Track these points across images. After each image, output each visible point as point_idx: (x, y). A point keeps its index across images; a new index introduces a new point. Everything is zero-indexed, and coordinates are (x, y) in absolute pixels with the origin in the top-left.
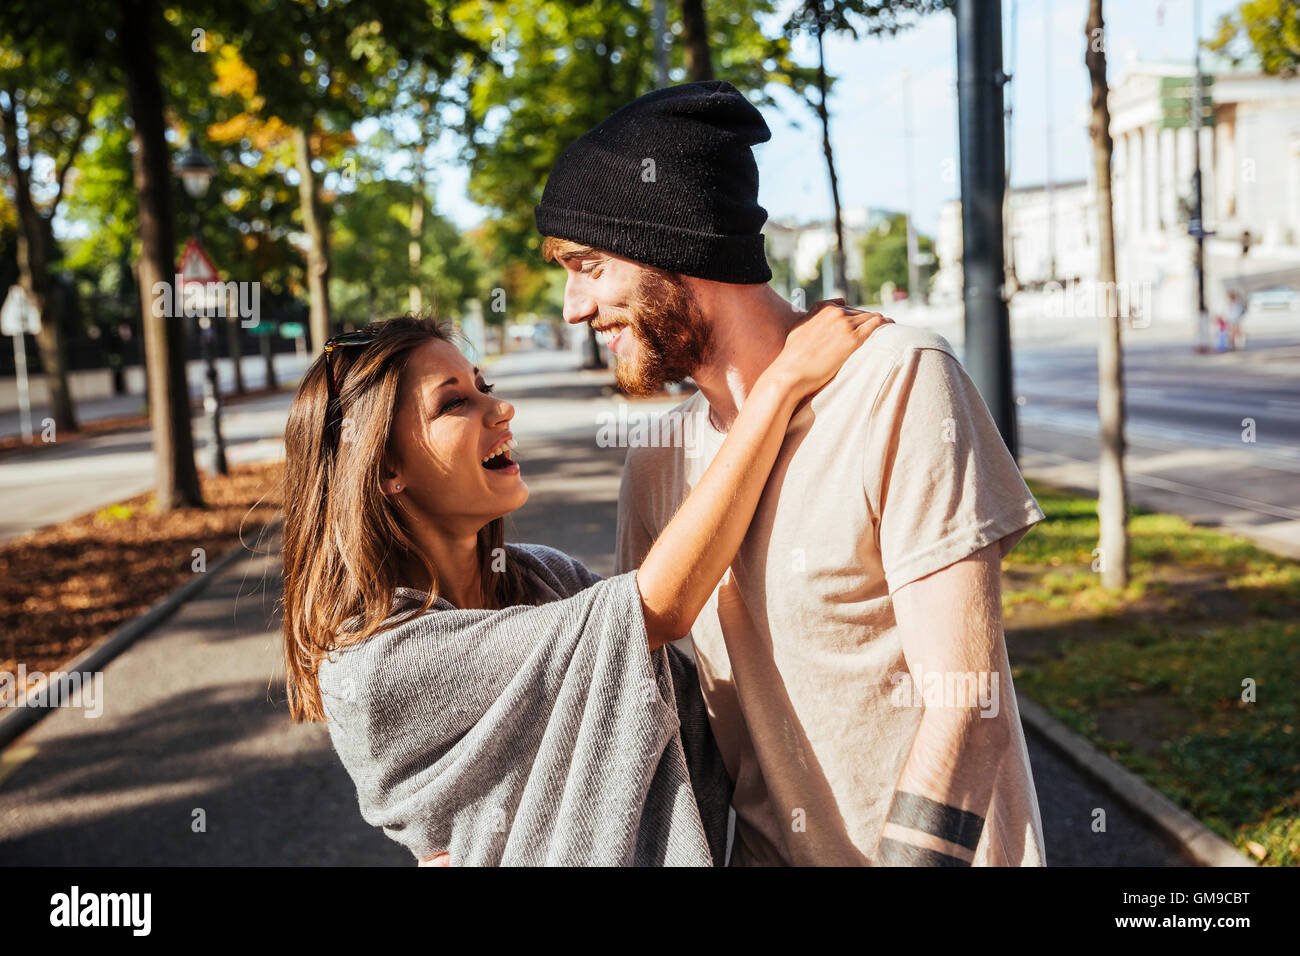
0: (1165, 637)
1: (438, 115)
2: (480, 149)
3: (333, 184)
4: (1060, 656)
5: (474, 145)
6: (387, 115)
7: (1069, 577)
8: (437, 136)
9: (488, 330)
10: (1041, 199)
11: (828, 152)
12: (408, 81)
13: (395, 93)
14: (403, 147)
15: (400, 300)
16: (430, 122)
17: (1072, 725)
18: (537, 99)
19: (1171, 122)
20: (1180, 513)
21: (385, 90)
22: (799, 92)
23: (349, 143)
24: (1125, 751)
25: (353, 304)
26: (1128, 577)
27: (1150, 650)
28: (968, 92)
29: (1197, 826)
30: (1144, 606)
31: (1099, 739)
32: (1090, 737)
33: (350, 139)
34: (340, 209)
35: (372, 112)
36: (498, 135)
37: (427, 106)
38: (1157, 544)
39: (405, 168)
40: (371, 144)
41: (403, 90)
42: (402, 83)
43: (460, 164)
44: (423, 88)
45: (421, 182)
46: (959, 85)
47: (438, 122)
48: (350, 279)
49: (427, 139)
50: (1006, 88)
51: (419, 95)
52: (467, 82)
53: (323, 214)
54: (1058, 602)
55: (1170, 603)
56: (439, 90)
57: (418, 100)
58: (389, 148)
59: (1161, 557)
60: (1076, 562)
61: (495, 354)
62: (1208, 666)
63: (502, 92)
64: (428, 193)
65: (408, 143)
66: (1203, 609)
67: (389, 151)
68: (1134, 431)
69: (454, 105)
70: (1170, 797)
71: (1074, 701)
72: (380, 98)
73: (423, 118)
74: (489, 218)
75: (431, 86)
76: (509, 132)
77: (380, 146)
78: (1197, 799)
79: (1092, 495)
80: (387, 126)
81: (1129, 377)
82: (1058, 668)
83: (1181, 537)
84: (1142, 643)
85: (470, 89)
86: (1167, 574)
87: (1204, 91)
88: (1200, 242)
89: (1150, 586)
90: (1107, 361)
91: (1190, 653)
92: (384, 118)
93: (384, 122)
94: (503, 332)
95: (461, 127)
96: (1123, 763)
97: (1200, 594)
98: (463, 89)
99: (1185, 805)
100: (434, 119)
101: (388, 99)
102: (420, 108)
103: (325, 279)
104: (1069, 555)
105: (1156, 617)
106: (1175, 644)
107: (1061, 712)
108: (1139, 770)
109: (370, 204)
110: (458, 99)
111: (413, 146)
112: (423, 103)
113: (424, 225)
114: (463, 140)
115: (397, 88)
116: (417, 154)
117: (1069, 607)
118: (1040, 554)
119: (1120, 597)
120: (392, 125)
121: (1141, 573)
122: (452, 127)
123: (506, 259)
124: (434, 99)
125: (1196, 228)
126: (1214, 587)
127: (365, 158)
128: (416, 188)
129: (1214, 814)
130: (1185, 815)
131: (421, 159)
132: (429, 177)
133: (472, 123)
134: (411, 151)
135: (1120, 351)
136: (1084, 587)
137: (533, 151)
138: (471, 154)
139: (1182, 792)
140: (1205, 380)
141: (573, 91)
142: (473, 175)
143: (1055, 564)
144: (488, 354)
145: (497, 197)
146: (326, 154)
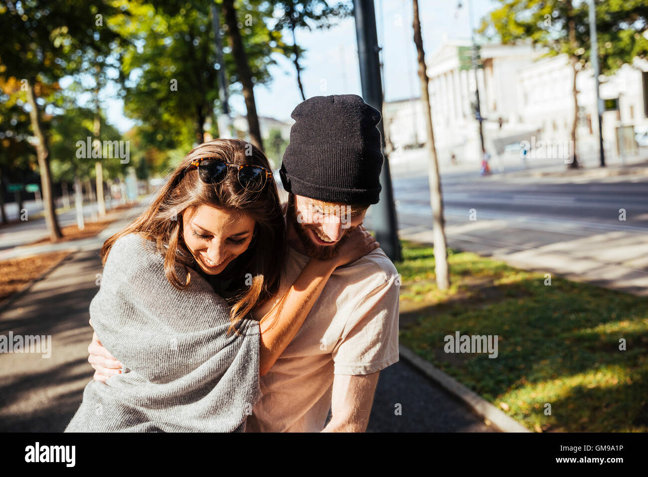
0: (466, 310)
1: (105, 74)
2: (128, 90)
3: (50, 111)
4: (418, 324)
5: (124, 88)
6: (77, 74)
7: (423, 286)
8: (105, 84)
9: (139, 182)
10: (409, 105)
11: (301, 86)
12: (87, 57)
13: (80, 63)
14: (87, 90)
15: (90, 169)
16: (101, 77)
17: (423, 357)
18: (156, 64)
19: (464, 67)
20: (474, 251)
21: (75, 61)
22: (288, 57)
23: (57, 89)
24: (448, 366)
25: (65, 173)
26: (450, 283)
27: (459, 318)
28: (363, 56)
29: (479, 398)
30: (457, 297)
31: (436, 362)
32: (432, 361)
33: (57, 87)
34: (55, 123)
35: (69, 73)
36: (137, 83)
37: (99, 69)
38: (463, 267)
39: (88, 101)
40: (69, 89)
41: (85, 61)
42: (84, 57)
43: (118, 98)
44: (96, 60)
45: (98, 107)
46: (359, 52)
47: (105, 77)
48: (62, 160)
49: (99, 86)
50: (380, 54)
51: (94, 63)
52: (119, 56)
53: (45, 126)
54: (418, 299)
55: (469, 294)
56: (104, 61)
57: (93, 66)
58: (79, 91)
59: (465, 273)
60: (427, 278)
61: (144, 194)
62: (485, 323)
63: (138, 61)
64: (103, 114)
65: (90, 88)
66: (483, 296)
67: (79, 93)
68: (449, 214)
69: (113, 68)
70: (467, 386)
71: (425, 345)
72: (73, 66)
73: (96, 75)
74: (136, 125)
75: (100, 59)
76: (143, 82)
77: (74, 90)
78: (479, 386)
79: (431, 245)
80: (77, 80)
81: (444, 189)
82: (418, 330)
83: (474, 263)
84: (455, 315)
85: (121, 60)
86: (468, 281)
87: (478, 52)
88: (481, 123)
89: (460, 287)
90: (433, 182)
91: (477, 317)
92: (75, 76)
93: (76, 78)
94: (148, 183)
95: (117, 79)
96: (446, 372)
97: (482, 289)
98: (117, 60)
99: (474, 389)
100: (103, 75)
101: (77, 65)
102: (95, 70)
103: (48, 161)
104: (423, 275)
105: (463, 301)
106: (471, 313)
107: (418, 351)
108: (453, 375)
109: (71, 120)
110: (115, 65)
111: (92, 90)
112: (96, 67)
113: (101, 130)
114: (119, 86)
115: (81, 59)
116: (94, 93)
117: (423, 301)
118: (410, 276)
119: (446, 294)
120: (80, 79)
121: (456, 281)
122: (113, 79)
123: (146, 146)
124: (102, 65)
125: (478, 117)
126: (489, 285)
127: (67, 97)
128: (95, 112)
129: (486, 392)
130: (473, 394)
131: (97, 96)
132: (103, 106)
133: (123, 77)
134: (92, 92)
135: (439, 177)
136: (430, 290)
137: (156, 91)
138: (124, 93)
139: (473, 383)
140: (486, 188)
141: (175, 59)
142: (126, 104)
143: (417, 281)
144: (140, 195)
145: (138, 115)
146: (43, 95)
